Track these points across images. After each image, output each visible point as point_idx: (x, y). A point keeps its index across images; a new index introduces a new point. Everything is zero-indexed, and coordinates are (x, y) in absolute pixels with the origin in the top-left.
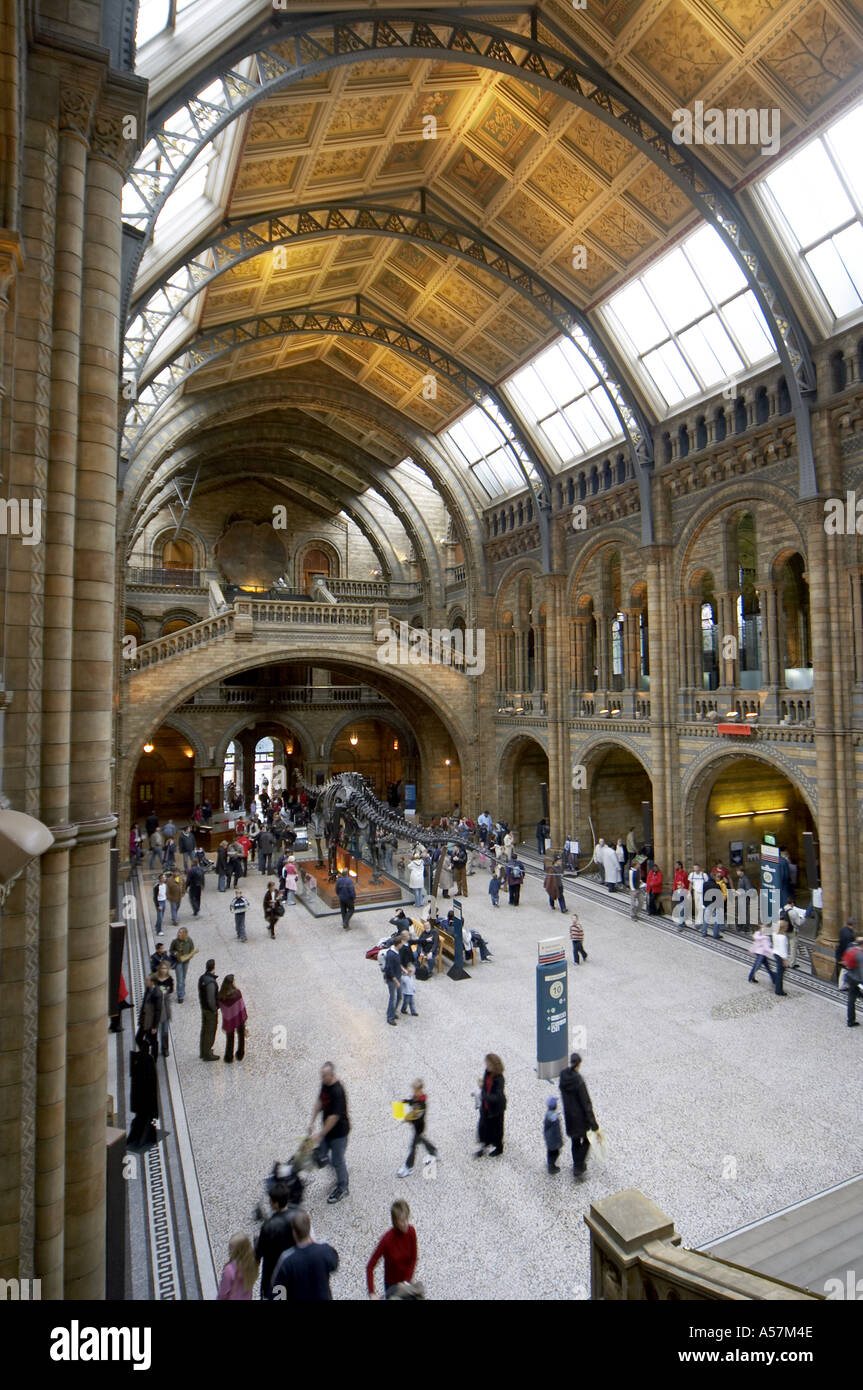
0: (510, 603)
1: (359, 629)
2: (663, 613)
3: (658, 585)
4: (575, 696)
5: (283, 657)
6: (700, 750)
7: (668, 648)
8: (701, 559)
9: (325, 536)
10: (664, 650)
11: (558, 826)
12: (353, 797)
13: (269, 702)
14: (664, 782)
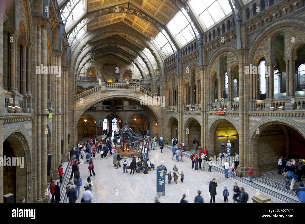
0: (170, 83)
1: (132, 90)
2: (204, 83)
3: (203, 76)
4: (184, 106)
5: (113, 97)
6: (212, 118)
7: (205, 92)
8: (214, 68)
9: (129, 68)
10: (204, 93)
11: (180, 139)
12: (127, 131)
13: (113, 109)
14: (203, 127)
